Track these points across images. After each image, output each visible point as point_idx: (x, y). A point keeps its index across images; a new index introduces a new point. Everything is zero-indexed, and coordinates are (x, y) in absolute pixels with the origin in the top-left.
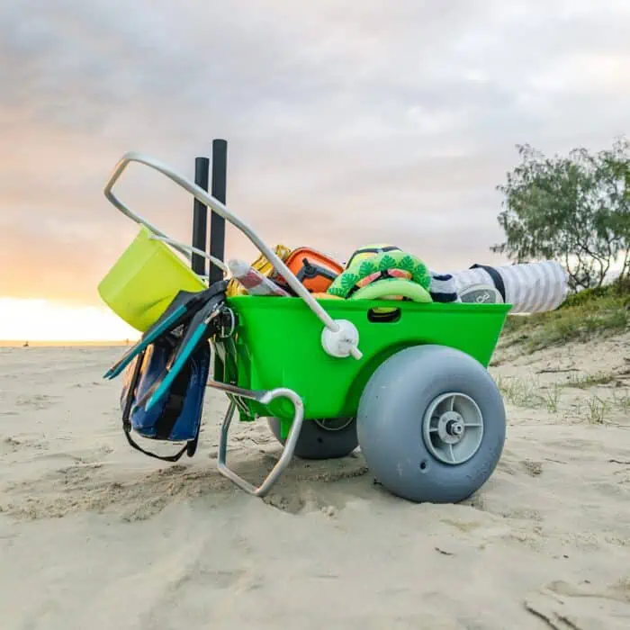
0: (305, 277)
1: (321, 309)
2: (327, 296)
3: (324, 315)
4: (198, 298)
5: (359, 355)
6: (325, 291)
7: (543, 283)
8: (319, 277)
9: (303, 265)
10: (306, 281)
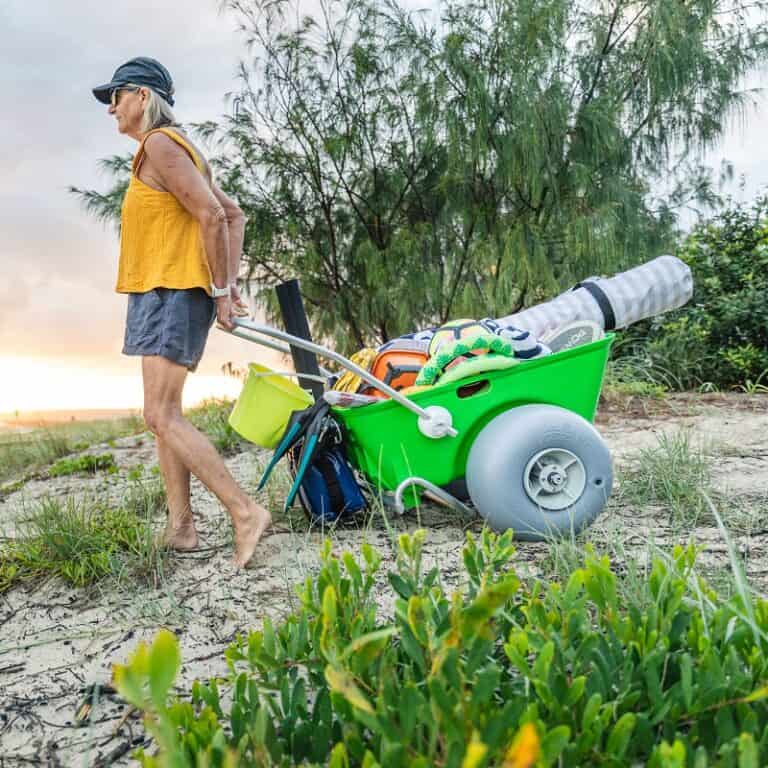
0: (392, 378)
1: (412, 403)
2: (415, 390)
3: (415, 406)
4: (308, 413)
5: (455, 432)
6: (412, 385)
7: (657, 289)
8: (405, 375)
9: (387, 369)
10: (394, 382)
